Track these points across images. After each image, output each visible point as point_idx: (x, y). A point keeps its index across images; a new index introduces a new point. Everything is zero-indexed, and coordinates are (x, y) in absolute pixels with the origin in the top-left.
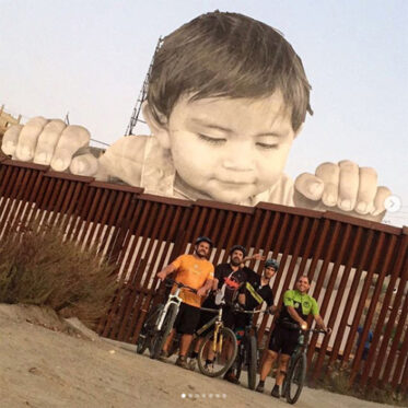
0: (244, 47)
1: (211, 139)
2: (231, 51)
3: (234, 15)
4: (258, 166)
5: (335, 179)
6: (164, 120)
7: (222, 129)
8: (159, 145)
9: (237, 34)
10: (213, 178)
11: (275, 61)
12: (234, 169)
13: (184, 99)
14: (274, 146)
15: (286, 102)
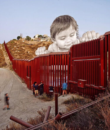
0: (63, 21)
1: (62, 39)
2: (61, 23)
3: (59, 17)
4: (72, 40)
5: (87, 36)
6: (55, 39)
7: (64, 37)
8: (55, 44)
9: (61, 19)
10: (65, 45)
11: (69, 20)
12: (68, 42)
13: (56, 35)
14: (73, 35)
15: (73, 26)
